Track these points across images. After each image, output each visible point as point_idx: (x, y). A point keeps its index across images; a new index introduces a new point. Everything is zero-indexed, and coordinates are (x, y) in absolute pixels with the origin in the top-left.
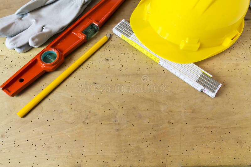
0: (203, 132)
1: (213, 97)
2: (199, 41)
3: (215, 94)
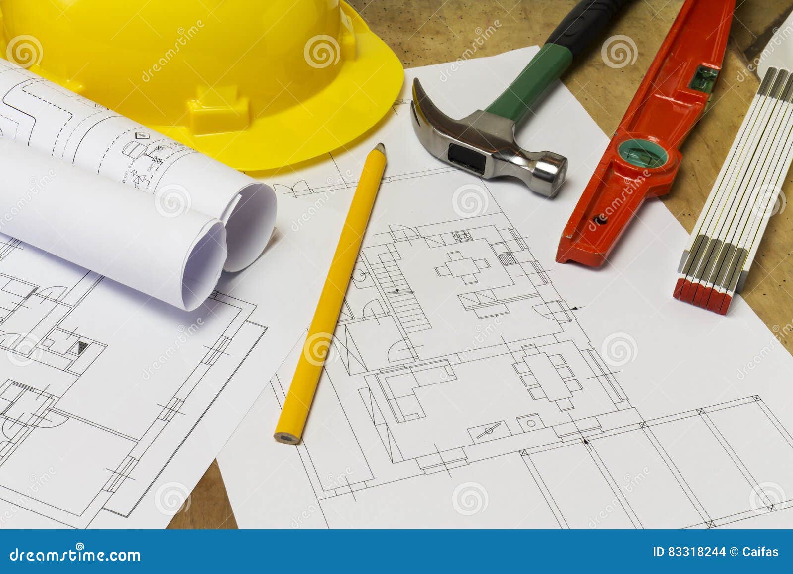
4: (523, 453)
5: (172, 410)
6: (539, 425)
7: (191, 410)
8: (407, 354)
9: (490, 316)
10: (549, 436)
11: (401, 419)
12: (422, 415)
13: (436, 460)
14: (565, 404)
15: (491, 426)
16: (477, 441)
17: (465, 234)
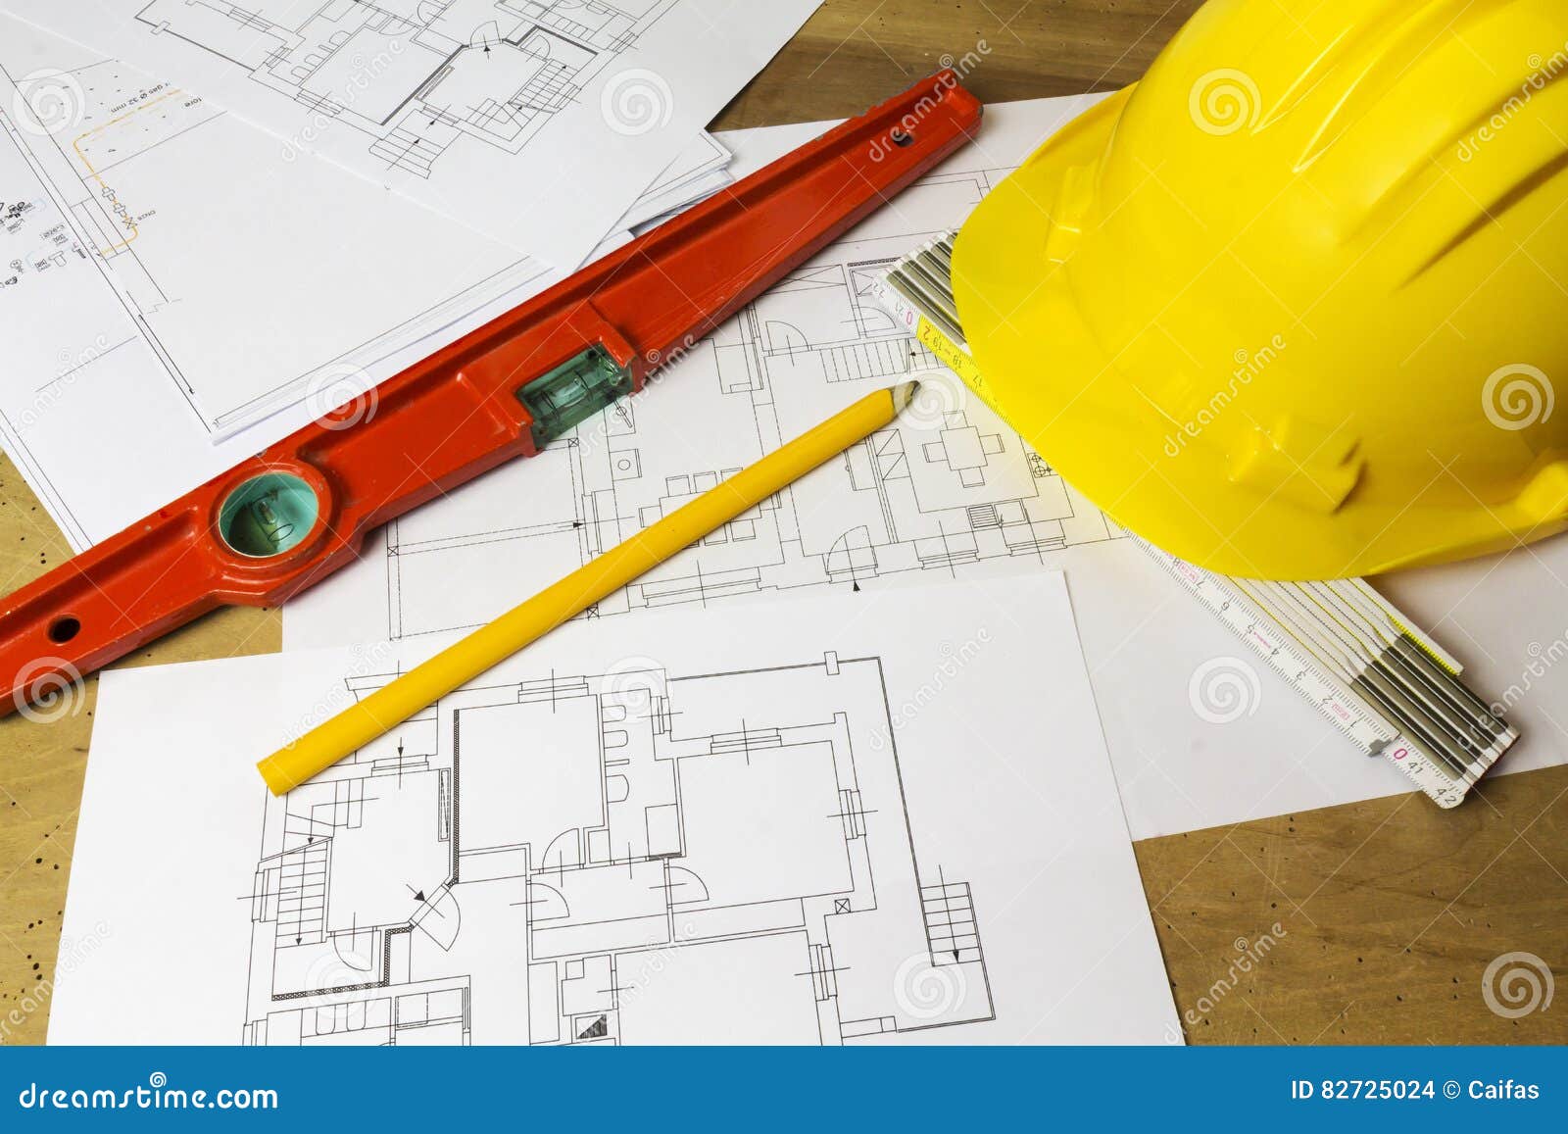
0: (1403, 975)
1: (1446, 806)
2: (1348, 458)
3: (1463, 786)
6: (619, 475)
8: (779, 343)
10: (597, 481)
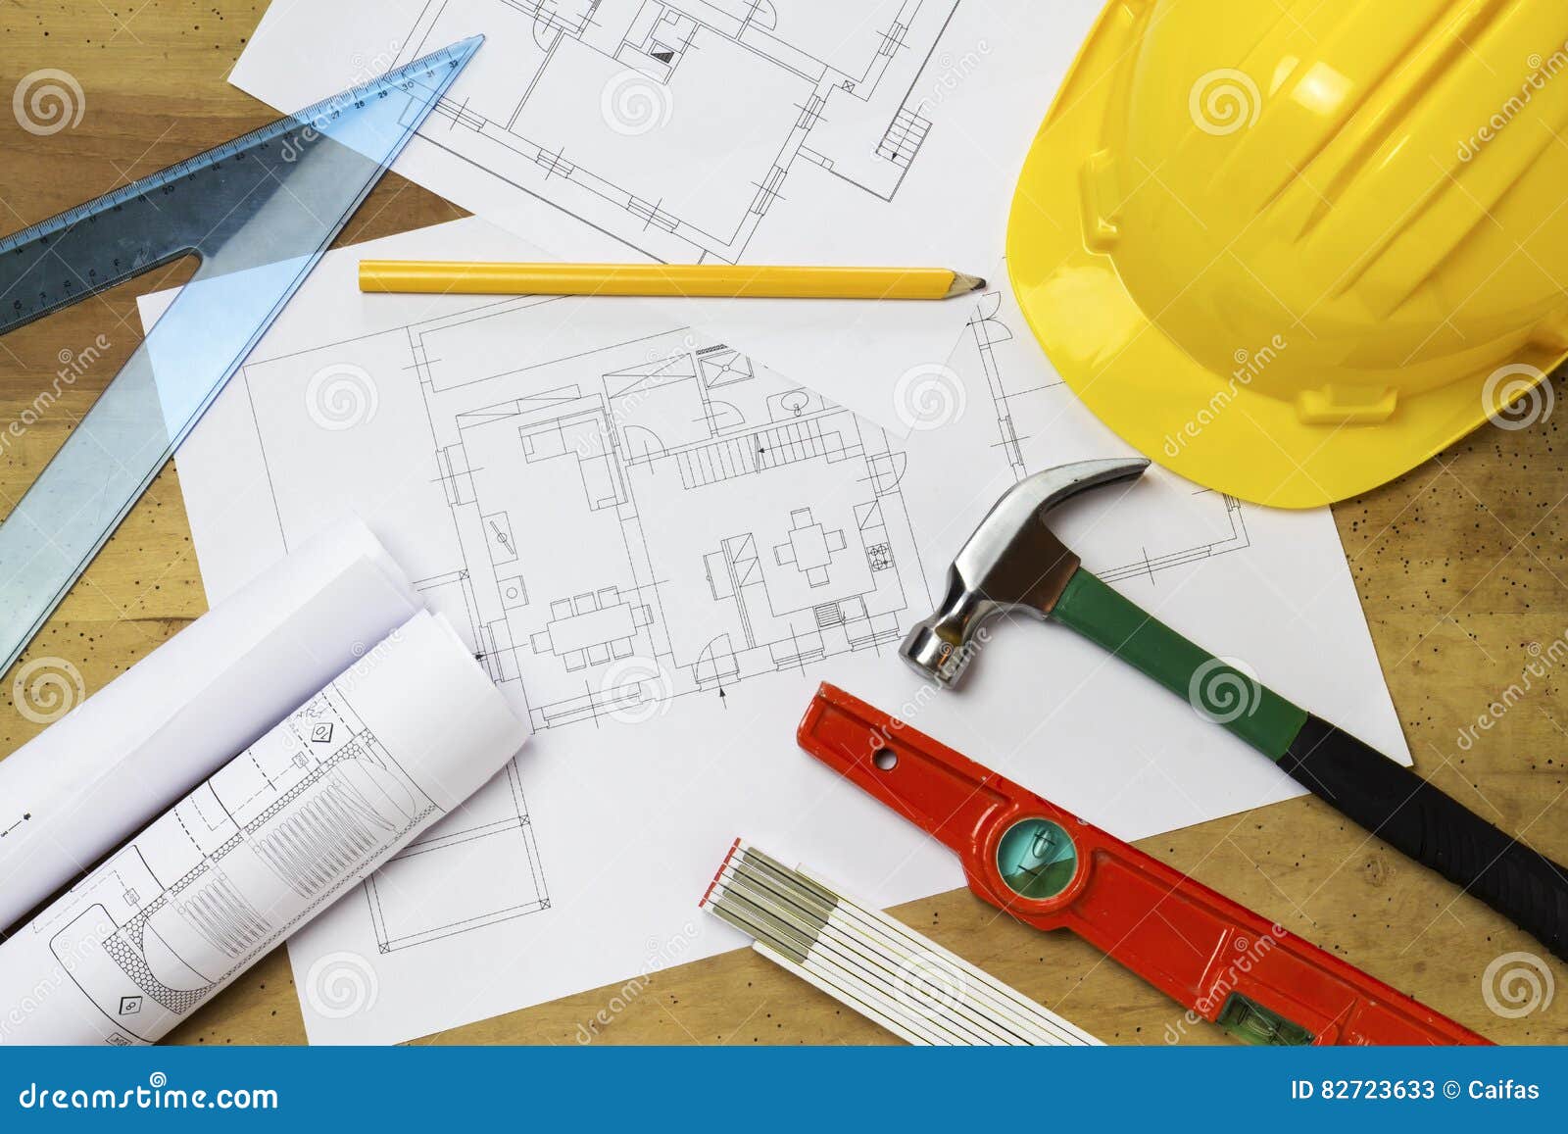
4: (464, 575)
5: (554, 164)
6: (508, 603)
7: (555, 188)
8: (638, 450)
9: (708, 570)
10: (491, 612)
11: (525, 432)
12: (530, 458)
13: (459, 467)
14: (542, 642)
15: (509, 540)
16: (487, 521)
17: (886, 562)
